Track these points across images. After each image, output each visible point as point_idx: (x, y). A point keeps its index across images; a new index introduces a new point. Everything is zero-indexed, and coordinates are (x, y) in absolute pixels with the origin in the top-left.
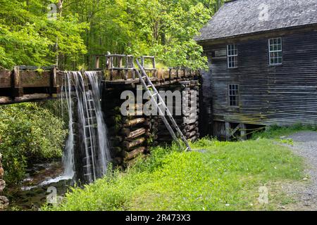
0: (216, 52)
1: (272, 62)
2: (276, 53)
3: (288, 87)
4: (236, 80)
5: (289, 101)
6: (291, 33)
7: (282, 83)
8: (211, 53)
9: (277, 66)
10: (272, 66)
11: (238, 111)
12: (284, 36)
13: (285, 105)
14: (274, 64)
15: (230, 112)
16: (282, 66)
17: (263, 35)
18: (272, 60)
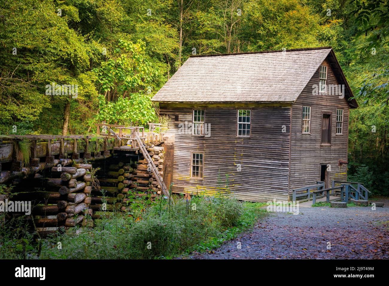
0: (180, 116)
1: (240, 134)
2: (244, 125)
3: (255, 161)
4: (201, 148)
5: (255, 175)
6: (261, 106)
7: (249, 156)
8: (174, 117)
9: (244, 139)
10: (239, 138)
11: (201, 183)
12: (253, 109)
13: (251, 179)
14: (242, 136)
15: (193, 184)
16: (249, 139)
17: (233, 105)
18: (240, 131)
